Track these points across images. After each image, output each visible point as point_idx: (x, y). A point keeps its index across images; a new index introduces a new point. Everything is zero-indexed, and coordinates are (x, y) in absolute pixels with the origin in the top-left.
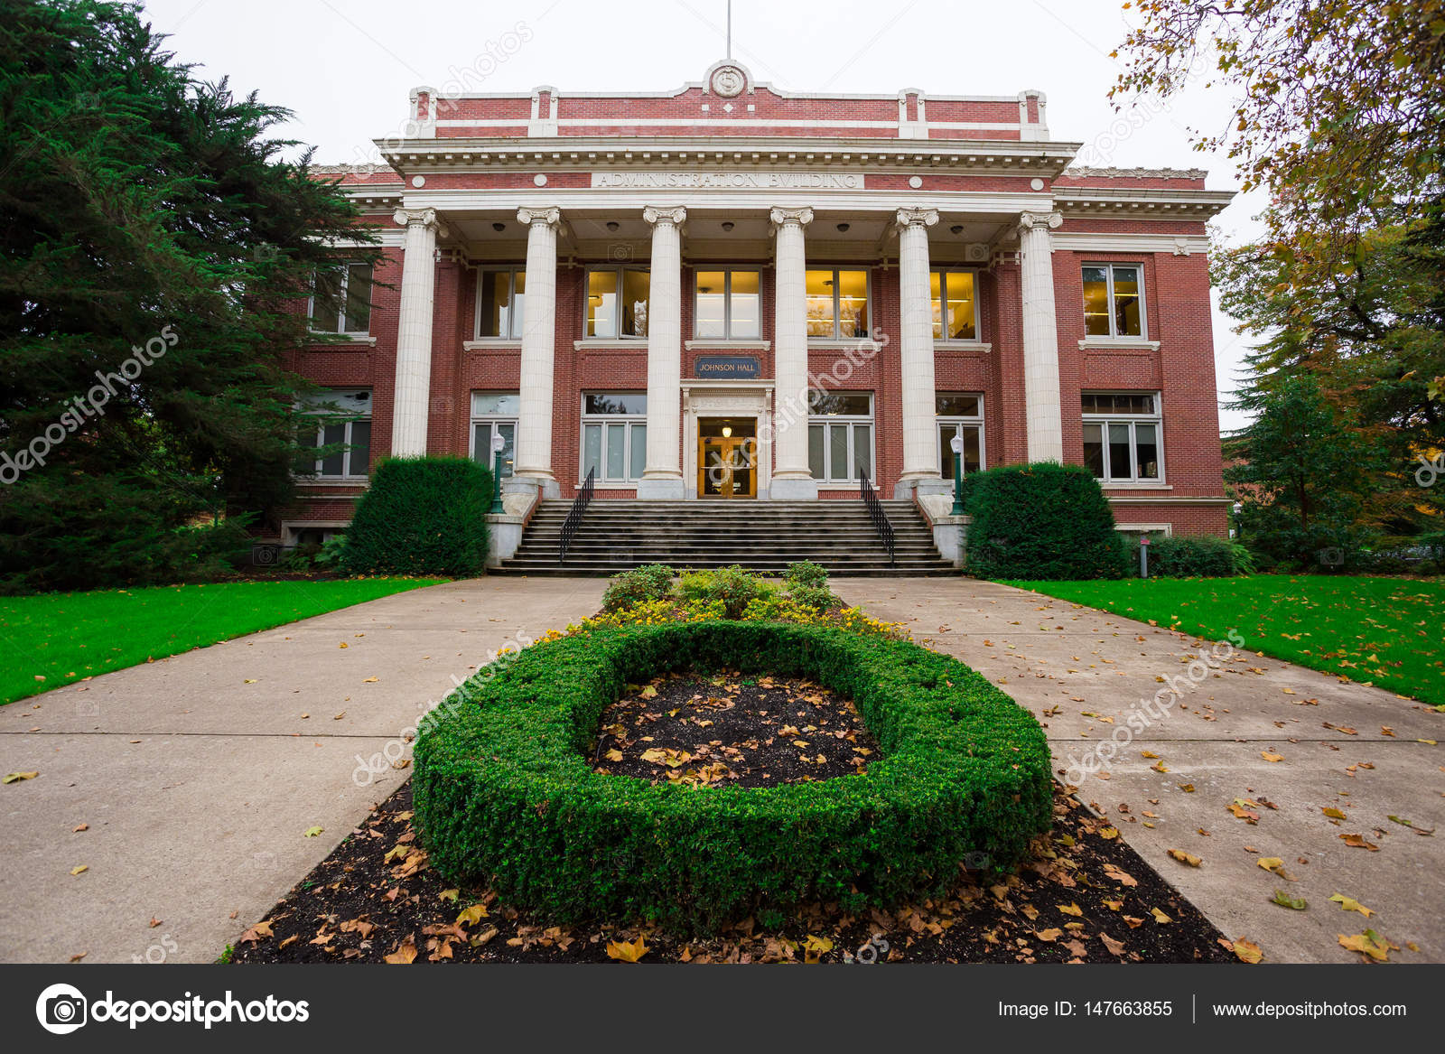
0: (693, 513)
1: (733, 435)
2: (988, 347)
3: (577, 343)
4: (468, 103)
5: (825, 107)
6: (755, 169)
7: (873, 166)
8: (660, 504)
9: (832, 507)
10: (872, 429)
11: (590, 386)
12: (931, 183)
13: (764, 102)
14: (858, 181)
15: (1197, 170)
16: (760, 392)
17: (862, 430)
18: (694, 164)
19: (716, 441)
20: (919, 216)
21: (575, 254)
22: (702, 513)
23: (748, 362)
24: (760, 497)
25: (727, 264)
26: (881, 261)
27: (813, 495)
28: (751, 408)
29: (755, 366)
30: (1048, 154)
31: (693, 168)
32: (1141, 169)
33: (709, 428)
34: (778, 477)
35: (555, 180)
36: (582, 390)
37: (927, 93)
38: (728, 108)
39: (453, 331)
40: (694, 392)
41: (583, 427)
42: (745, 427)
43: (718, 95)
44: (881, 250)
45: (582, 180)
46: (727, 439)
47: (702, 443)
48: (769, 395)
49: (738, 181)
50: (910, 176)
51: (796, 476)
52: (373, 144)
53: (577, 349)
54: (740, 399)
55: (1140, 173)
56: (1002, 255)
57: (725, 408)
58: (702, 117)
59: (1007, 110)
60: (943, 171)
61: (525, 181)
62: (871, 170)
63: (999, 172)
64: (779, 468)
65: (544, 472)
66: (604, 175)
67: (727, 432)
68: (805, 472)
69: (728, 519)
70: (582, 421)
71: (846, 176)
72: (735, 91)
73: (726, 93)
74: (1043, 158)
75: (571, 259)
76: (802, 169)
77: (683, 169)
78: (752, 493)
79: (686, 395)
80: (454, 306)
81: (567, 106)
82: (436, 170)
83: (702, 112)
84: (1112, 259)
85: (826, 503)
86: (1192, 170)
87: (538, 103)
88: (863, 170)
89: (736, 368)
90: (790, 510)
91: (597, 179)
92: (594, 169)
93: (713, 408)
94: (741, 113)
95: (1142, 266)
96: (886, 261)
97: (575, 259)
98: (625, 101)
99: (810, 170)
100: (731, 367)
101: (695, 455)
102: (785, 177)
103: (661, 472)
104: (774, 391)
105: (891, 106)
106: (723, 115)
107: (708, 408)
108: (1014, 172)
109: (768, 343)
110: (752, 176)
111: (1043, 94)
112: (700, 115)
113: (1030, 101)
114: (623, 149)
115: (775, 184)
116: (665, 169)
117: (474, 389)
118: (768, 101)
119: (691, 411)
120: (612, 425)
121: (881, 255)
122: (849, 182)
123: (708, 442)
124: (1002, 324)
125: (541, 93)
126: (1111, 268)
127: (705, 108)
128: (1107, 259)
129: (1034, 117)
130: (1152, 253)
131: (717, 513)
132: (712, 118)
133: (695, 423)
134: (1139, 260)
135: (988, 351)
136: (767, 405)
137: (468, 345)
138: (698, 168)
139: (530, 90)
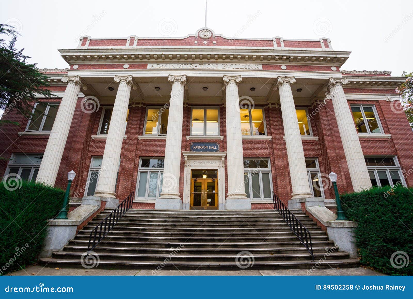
0: (184, 218)
1: (207, 177)
2: (317, 138)
3: (139, 137)
4: (102, 41)
5: (244, 42)
6: (216, 62)
7: (266, 61)
8: (166, 213)
9: (260, 214)
10: (270, 175)
11: (143, 155)
12: (290, 68)
13: (219, 41)
14: (260, 67)
15: (387, 71)
16: (220, 157)
17: (265, 175)
18: (191, 60)
19: (199, 180)
20: (287, 79)
21: (142, 101)
22: (188, 218)
23: (214, 145)
24: (220, 208)
25: (205, 106)
26: (268, 104)
27: (249, 207)
28: (215, 165)
29: (217, 147)
30: (337, 56)
31: (190, 62)
32: (365, 71)
33: (196, 174)
34: (230, 197)
35: (132, 66)
36: (140, 157)
37: (284, 38)
38: (205, 42)
39: (86, 130)
40: (189, 157)
41: (139, 173)
42: (212, 174)
43: (201, 38)
44: (268, 100)
45: (144, 66)
46: (204, 179)
47: (193, 181)
48: (223, 159)
49: (209, 66)
50: (281, 65)
51: (239, 197)
52: (59, 52)
53: (140, 139)
54: (210, 161)
55: (365, 72)
56: (318, 101)
57: (203, 165)
58: (194, 45)
59: (316, 44)
60: (294, 63)
61: (120, 66)
62: (265, 63)
63: (317, 64)
64: (230, 192)
65: (109, 193)
66: (153, 64)
67: (205, 177)
68: (244, 195)
69: (202, 222)
70: (139, 170)
71: (255, 65)
72: (208, 37)
73: (204, 37)
74: (336, 57)
75: (141, 103)
76: (236, 62)
77: (186, 62)
78: (216, 205)
79: (186, 159)
80: (88, 121)
81: (141, 42)
82: (84, 62)
83: (195, 43)
84: (362, 103)
85: (256, 211)
86: (385, 71)
87: (129, 41)
88: (261, 63)
89: (208, 147)
90: (237, 216)
91: (149, 66)
92: (149, 62)
93: (198, 165)
94: (210, 44)
95: (374, 106)
96: (270, 104)
97: (142, 103)
98: (164, 40)
99: (240, 62)
100: (206, 147)
101: (189, 186)
102: (229, 65)
103: (168, 194)
104: (226, 157)
105: (270, 42)
106: (203, 44)
107: (195, 165)
108: (324, 64)
109: (222, 137)
110: (215, 65)
111: (329, 39)
112: (194, 44)
113: (324, 41)
114: (161, 53)
115: (224, 67)
116: (179, 62)
117: (93, 156)
118: (221, 40)
119: (188, 167)
120: (152, 172)
121: (268, 102)
122: (256, 67)
123: (195, 181)
124: (323, 128)
125: (131, 38)
126: (362, 107)
127: (196, 42)
128: (360, 103)
129: (327, 46)
130: (378, 101)
131: (197, 218)
132: (199, 45)
133: (190, 172)
134: (373, 103)
135: (317, 140)
136: (223, 163)
137: (93, 137)
138: (192, 62)
139: (127, 37)
